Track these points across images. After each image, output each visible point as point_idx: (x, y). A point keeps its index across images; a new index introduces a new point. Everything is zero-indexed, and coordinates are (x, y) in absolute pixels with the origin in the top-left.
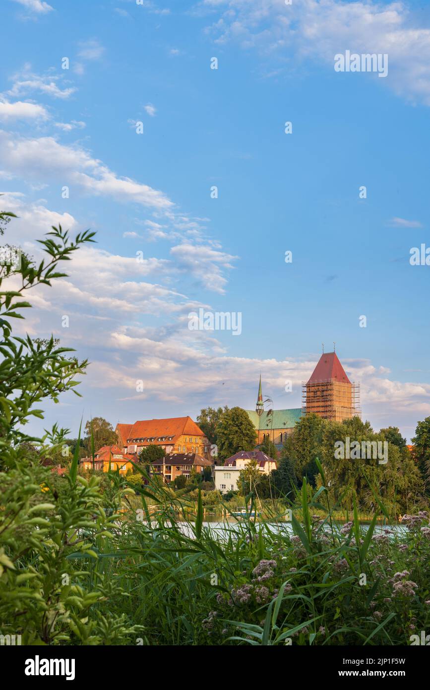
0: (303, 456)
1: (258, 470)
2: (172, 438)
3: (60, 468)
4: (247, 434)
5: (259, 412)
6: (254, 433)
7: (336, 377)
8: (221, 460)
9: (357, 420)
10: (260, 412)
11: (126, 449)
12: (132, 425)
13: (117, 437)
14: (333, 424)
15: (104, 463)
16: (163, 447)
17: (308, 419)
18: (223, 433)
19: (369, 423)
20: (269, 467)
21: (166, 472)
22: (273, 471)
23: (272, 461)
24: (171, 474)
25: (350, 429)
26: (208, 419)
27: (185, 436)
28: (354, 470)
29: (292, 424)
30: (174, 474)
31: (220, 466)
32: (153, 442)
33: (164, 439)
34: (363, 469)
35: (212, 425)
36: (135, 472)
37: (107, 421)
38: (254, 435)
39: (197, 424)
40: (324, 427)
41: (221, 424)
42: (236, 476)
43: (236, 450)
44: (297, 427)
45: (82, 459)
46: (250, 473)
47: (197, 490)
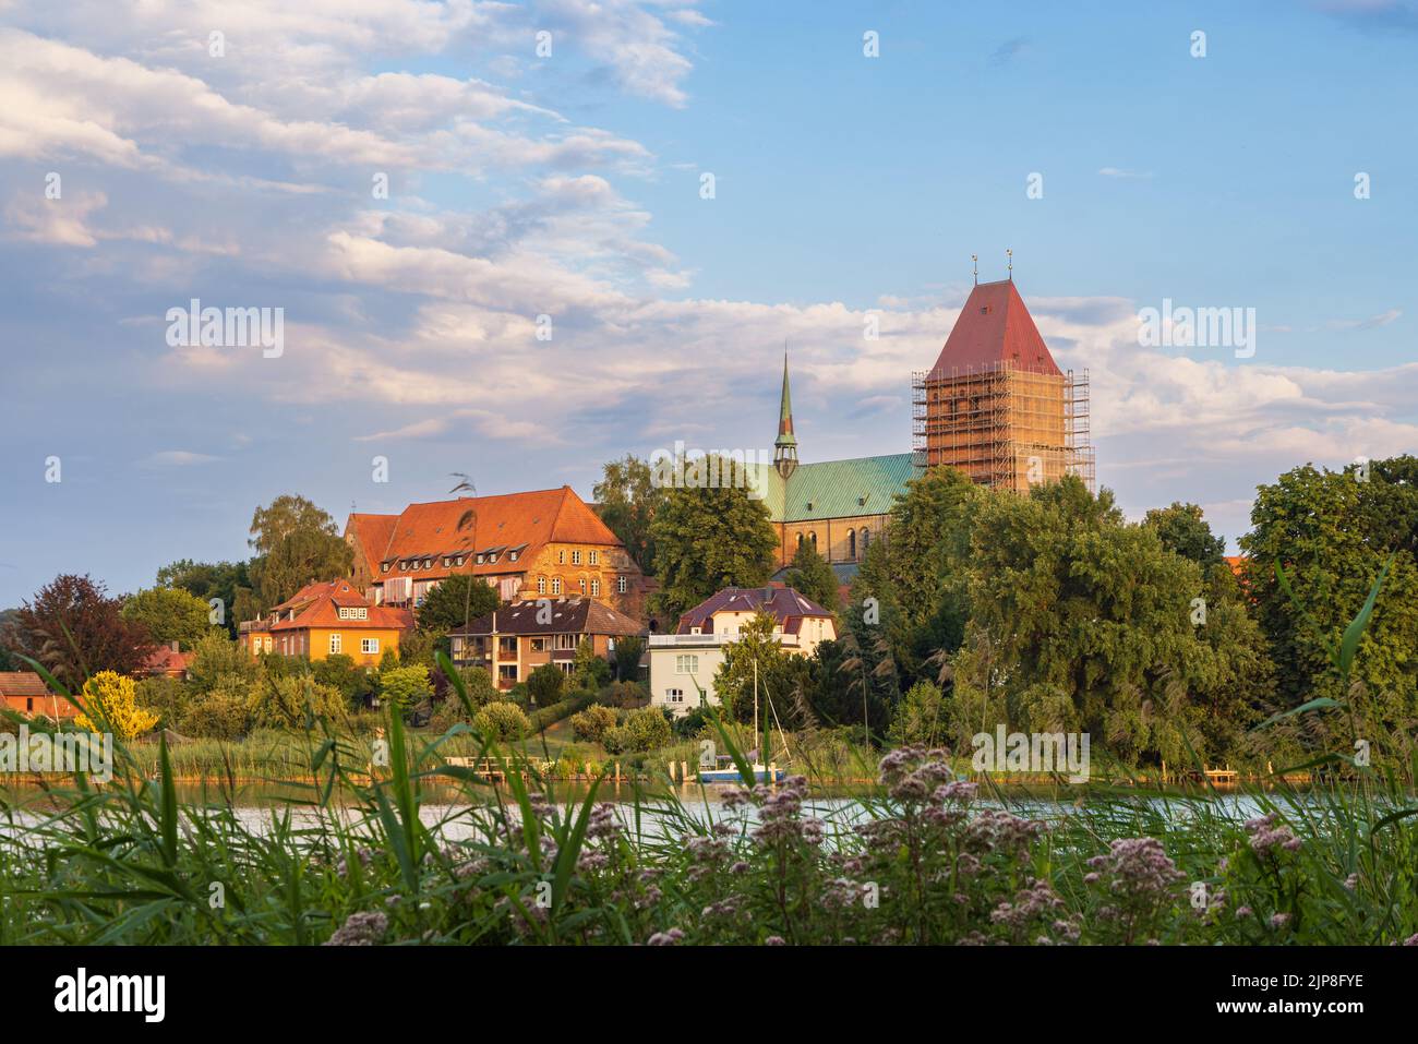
0: (918, 598)
1: (780, 644)
2: (519, 553)
3: (176, 651)
4: (748, 534)
5: (784, 468)
6: (769, 531)
7: (1015, 356)
8: (669, 618)
9: (1072, 486)
10: (786, 467)
11: (378, 591)
12: (397, 517)
13: (350, 555)
14: (1003, 501)
15: (311, 631)
16: (492, 582)
17: (931, 487)
18: (674, 535)
19: (1110, 494)
20: (814, 634)
21: (502, 657)
22: (825, 645)
23: (822, 617)
24: (518, 663)
25: (1054, 514)
26: (629, 494)
27: (563, 548)
28: (1066, 637)
29: (882, 502)
30: (526, 662)
31: (668, 633)
32: (462, 568)
33: (493, 558)
34: (1093, 632)
35: (641, 512)
36: (407, 657)
37: (318, 506)
38: (768, 537)
39: (594, 508)
40: (973, 509)
41: (668, 507)
42: (712, 663)
43: (715, 583)
44: (896, 512)
45: (244, 625)
46: (755, 654)
47: (595, 709)
